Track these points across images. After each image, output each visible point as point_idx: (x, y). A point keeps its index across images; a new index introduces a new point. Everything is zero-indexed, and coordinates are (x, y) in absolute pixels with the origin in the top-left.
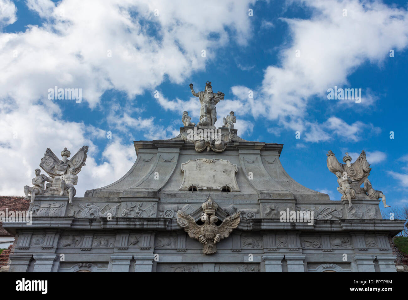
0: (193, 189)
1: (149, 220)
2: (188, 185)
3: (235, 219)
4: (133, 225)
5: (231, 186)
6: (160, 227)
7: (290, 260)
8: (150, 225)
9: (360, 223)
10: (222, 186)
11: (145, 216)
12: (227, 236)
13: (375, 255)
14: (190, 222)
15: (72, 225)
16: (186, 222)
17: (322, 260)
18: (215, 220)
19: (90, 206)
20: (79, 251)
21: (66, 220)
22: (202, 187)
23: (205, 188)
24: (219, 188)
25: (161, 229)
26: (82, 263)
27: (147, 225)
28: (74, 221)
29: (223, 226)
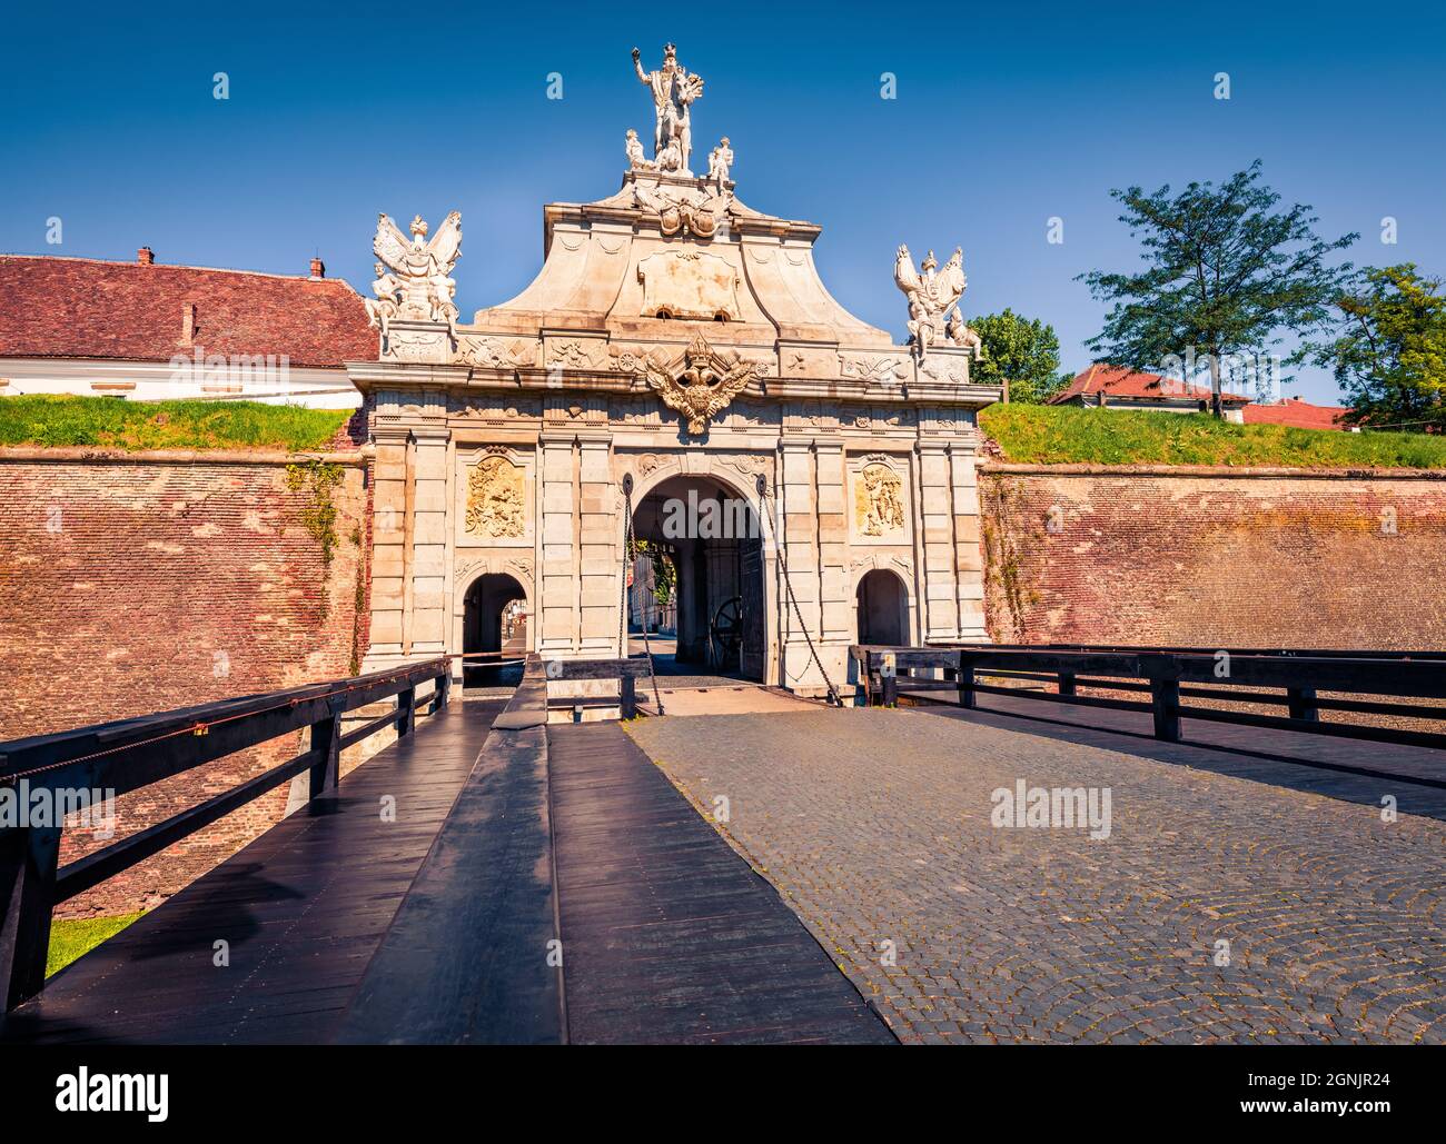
0: (664, 314)
1: (599, 375)
2: (654, 304)
3: (741, 377)
4: (573, 382)
5: (729, 310)
6: (618, 386)
7: (822, 446)
8: (602, 383)
9: (936, 388)
10: (715, 311)
11: (586, 365)
12: (726, 405)
13: (948, 440)
14: (670, 379)
15: (470, 378)
16: (661, 379)
17: (868, 448)
18: (709, 377)
19: (489, 343)
20: (484, 424)
21: (459, 370)
22: (679, 310)
23: (685, 314)
24: (710, 315)
25: (621, 390)
26: (493, 444)
27: (598, 383)
28: (471, 373)
29: (720, 389)
